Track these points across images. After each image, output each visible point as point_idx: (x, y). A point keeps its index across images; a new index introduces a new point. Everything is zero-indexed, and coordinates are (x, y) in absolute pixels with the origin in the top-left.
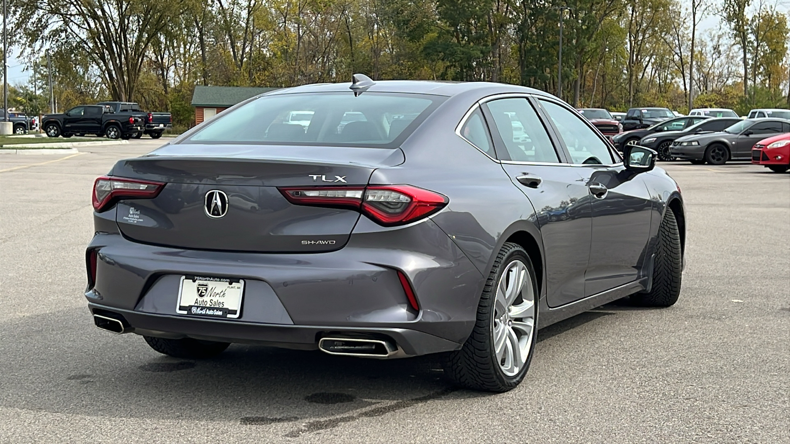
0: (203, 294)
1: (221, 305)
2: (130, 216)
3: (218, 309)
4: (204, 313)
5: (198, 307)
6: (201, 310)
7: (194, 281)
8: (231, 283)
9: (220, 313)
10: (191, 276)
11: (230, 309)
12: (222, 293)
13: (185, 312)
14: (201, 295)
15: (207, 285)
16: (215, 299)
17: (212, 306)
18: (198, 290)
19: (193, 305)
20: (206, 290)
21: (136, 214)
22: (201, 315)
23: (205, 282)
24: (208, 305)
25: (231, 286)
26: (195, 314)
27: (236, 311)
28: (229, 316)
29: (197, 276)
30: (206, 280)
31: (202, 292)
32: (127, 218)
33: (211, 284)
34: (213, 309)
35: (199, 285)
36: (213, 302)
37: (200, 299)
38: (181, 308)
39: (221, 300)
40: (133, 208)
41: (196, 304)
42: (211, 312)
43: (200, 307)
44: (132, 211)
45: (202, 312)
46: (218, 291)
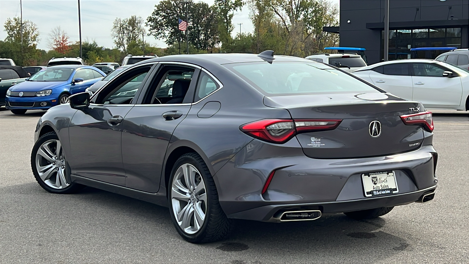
0: (376, 183)
1: (387, 187)
2: (312, 143)
3: (387, 190)
4: (381, 193)
5: (376, 191)
6: (379, 192)
7: (369, 176)
8: (388, 174)
9: (389, 192)
10: (367, 174)
11: (392, 188)
12: (385, 180)
13: (371, 195)
14: (375, 184)
15: (376, 177)
16: (383, 184)
17: (383, 189)
18: (373, 181)
19: (372, 190)
20: (377, 180)
21: (318, 141)
23: (375, 176)
24: (380, 189)
25: (388, 175)
26: (376, 195)
27: (396, 189)
28: (394, 192)
29: (370, 173)
30: (376, 174)
31: (375, 182)
32: (311, 145)
33: (378, 176)
34: (384, 190)
35: (372, 178)
36: (382, 186)
37: (375, 186)
38: (368, 193)
39: (386, 184)
40: (314, 138)
41: (374, 190)
42: (384, 192)
43: (377, 190)
44: (313, 139)
45: (379, 193)
46: (383, 179)
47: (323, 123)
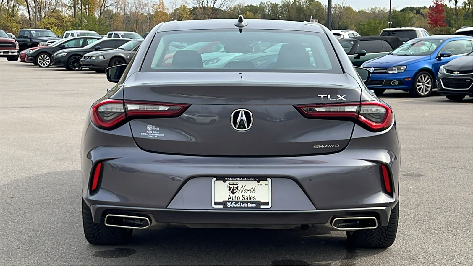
0: (234, 191)
1: (253, 199)
2: (148, 132)
3: (251, 202)
4: (239, 206)
5: (232, 202)
6: (236, 204)
7: (225, 181)
8: (259, 181)
9: (254, 205)
10: (222, 178)
11: (262, 201)
12: (252, 190)
13: (221, 207)
14: (233, 192)
15: (237, 184)
16: (247, 194)
17: (245, 200)
18: (230, 189)
19: (227, 200)
20: (237, 188)
21: (156, 130)
22: (236, 207)
23: (235, 182)
24: (241, 200)
25: (259, 183)
26: (230, 208)
27: (268, 202)
28: (262, 207)
29: (227, 178)
30: (236, 180)
31: (233, 190)
32: (145, 134)
33: (241, 183)
34: (247, 202)
35: (230, 184)
36: (245, 197)
37: (232, 195)
38: (216, 204)
39: (252, 195)
40: (151, 126)
41: (230, 200)
42: (245, 205)
43: (234, 201)
44: (149, 127)
45: (236, 205)
46: (247, 188)
47: (162, 108)
